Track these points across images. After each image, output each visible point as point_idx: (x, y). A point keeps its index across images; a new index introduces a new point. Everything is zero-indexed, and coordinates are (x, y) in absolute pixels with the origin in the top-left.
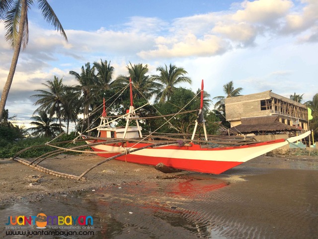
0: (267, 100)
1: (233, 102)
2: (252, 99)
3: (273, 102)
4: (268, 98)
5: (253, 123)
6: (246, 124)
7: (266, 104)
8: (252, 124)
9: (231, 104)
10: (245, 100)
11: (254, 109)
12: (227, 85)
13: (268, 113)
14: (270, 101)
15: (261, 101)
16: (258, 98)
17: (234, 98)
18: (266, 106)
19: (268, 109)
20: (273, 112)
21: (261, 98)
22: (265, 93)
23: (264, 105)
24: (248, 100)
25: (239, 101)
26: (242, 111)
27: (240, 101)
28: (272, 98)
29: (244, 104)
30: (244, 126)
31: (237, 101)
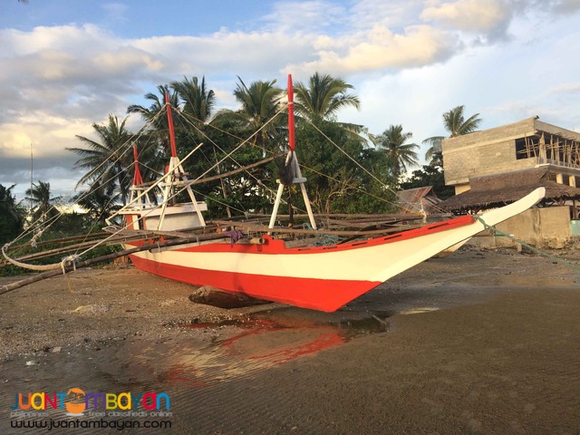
0: (530, 137)
1: (458, 147)
2: (497, 138)
3: (542, 141)
4: (532, 134)
5: (496, 186)
6: (480, 188)
7: (528, 146)
8: (493, 189)
9: (455, 150)
10: (484, 140)
11: (503, 158)
12: (452, 114)
13: (530, 164)
14: (535, 139)
15: (516, 140)
16: (511, 135)
17: (462, 138)
18: (528, 151)
19: (532, 155)
20: (541, 161)
21: (517, 134)
22: (523, 123)
23: (523, 148)
24: (489, 139)
25: (470, 144)
26: (478, 163)
27: (474, 143)
28: (540, 133)
29: (481, 149)
30: (475, 193)
31: (468, 144)
